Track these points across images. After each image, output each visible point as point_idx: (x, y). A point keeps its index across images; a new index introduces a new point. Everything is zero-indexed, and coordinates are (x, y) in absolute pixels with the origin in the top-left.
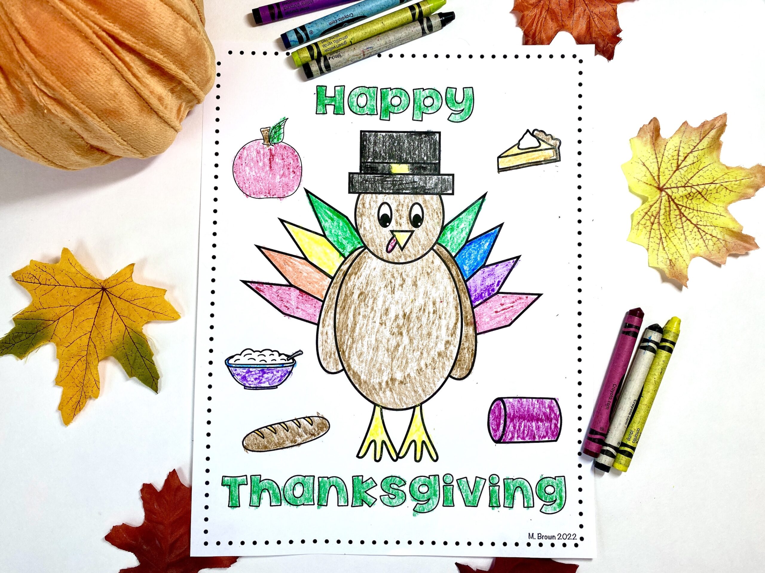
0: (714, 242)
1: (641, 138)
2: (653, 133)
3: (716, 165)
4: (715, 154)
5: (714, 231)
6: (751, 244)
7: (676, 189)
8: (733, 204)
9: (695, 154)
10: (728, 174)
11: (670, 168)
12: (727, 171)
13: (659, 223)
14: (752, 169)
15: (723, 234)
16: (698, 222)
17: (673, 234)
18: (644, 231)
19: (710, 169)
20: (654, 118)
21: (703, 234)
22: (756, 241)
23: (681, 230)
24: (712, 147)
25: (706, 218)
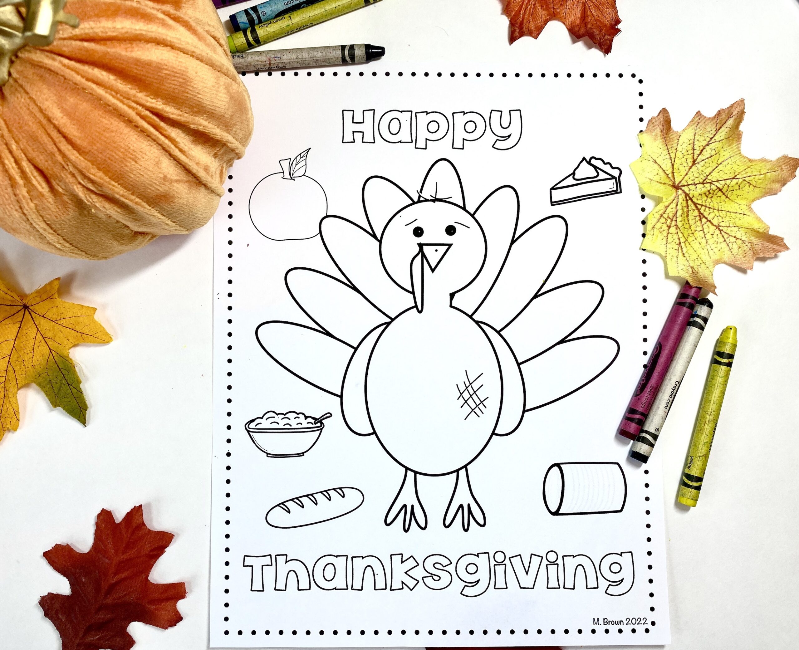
0: (739, 245)
1: (649, 133)
2: (663, 126)
3: (737, 157)
4: (734, 146)
5: (738, 232)
6: (780, 245)
7: (694, 186)
8: (757, 202)
9: (712, 146)
10: (751, 167)
11: (685, 164)
12: (750, 164)
13: (676, 226)
14: (777, 160)
15: (748, 235)
16: (719, 223)
17: (693, 238)
18: (661, 236)
19: (731, 163)
20: (664, 108)
21: (726, 236)
22: (785, 241)
23: (701, 233)
24: (731, 138)
25: (728, 218)
